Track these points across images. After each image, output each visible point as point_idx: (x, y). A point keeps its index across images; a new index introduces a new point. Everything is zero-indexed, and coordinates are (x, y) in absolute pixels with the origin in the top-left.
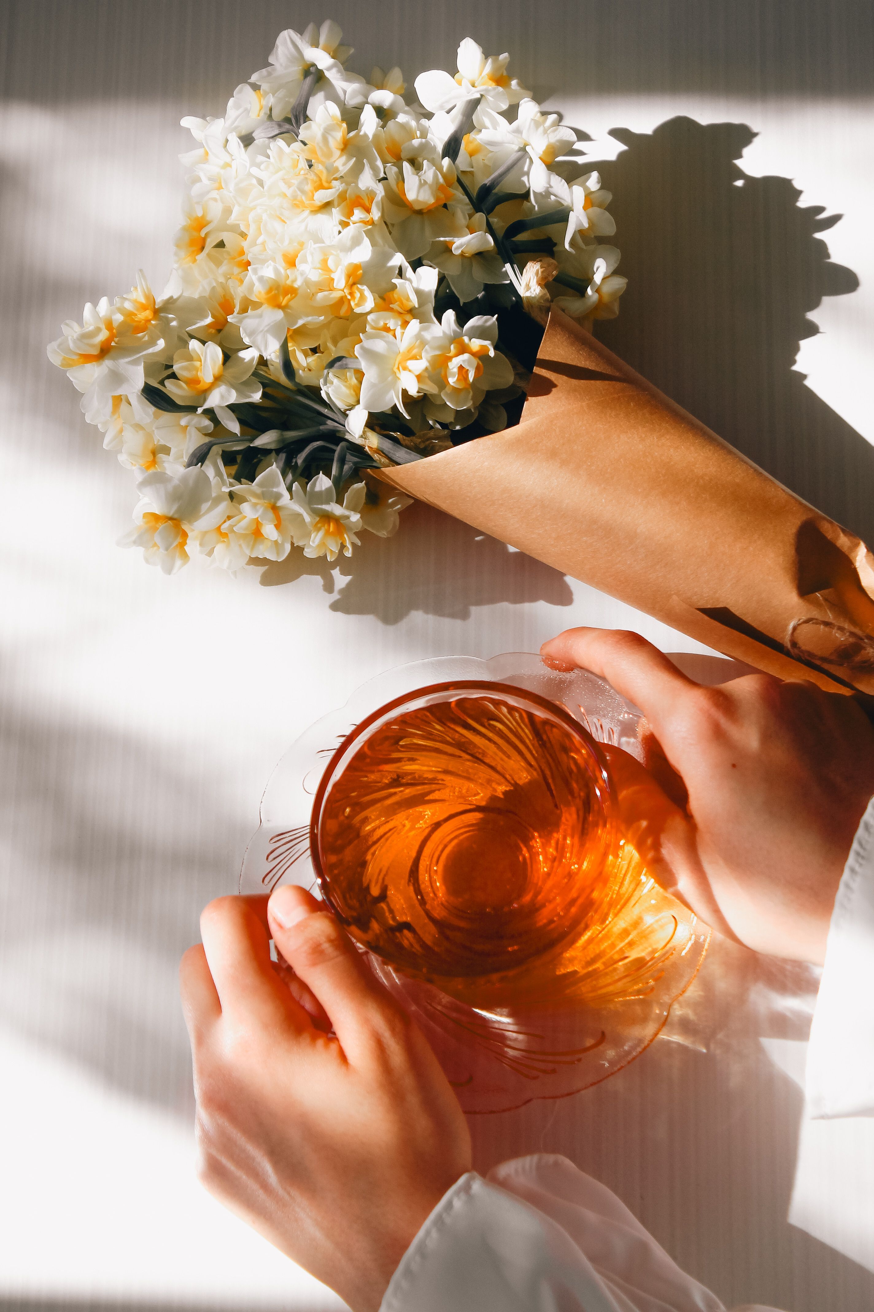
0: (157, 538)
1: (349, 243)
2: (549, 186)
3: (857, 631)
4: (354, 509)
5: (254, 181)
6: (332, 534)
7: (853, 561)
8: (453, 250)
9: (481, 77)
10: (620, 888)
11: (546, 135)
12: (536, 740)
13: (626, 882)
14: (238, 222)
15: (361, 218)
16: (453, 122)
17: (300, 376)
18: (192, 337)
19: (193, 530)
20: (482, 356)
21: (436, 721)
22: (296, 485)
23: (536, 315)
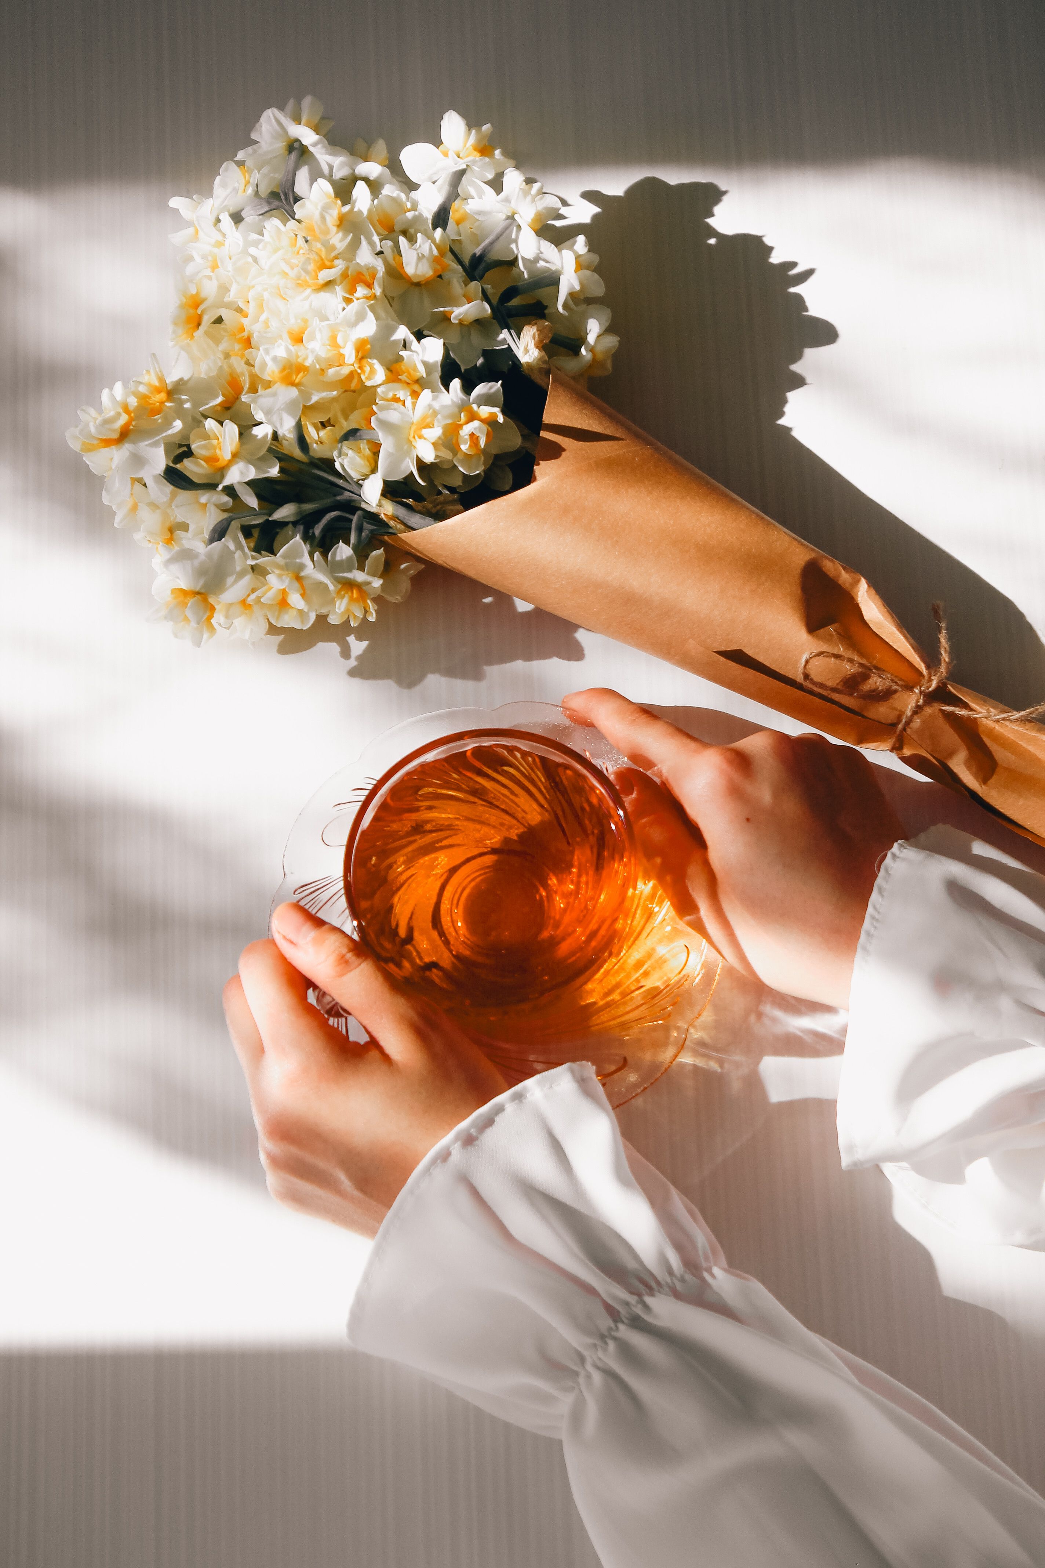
0: (189, 613)
1: (353, 318)
2: (539, 252)
3: (864, 661)
4: (373, 575)
5: (250, 259)
6: (357, 600)
7: (855, 597)
8: (452, 319)
9: (465, 148)
10: (632, 922)
11: (534, 203)
12: (548, 782)
13: (637, 916)
14: (235, 300)
15: (364, 294)
16: (439, 191)
17: (314, 449)
18: (206, 417)
19: (219, 603)
20: (491, 422)
21: (453, 770)
22: (317, 555)
23: (538, 379)
